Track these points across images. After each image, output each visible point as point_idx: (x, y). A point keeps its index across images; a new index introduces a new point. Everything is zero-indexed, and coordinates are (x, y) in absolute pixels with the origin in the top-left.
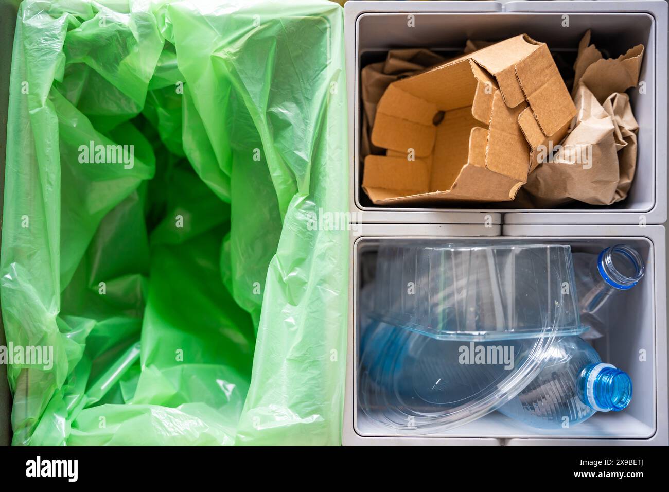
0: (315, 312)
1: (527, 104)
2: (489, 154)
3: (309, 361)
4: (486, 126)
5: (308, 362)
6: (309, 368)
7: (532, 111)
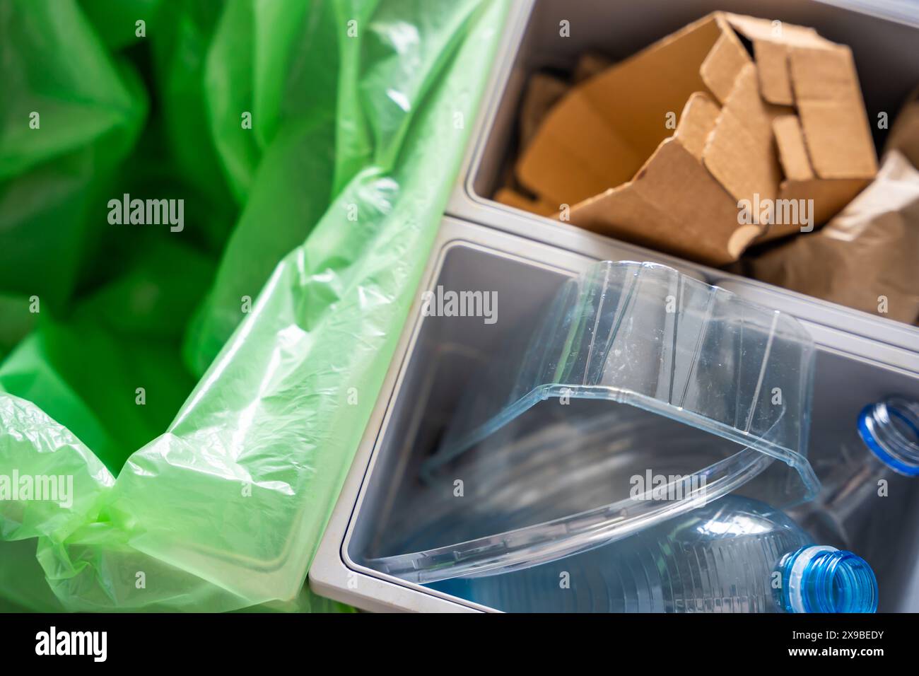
0: (340, 324)
1: (793, 110)
2: (713, 143)
3: (303, 396)
4: (720, 105)
5: (300, 399)
6: (298, 408)
7: (801, 125)
